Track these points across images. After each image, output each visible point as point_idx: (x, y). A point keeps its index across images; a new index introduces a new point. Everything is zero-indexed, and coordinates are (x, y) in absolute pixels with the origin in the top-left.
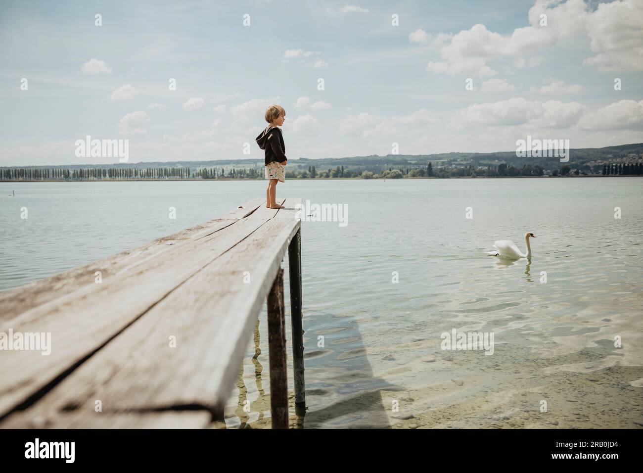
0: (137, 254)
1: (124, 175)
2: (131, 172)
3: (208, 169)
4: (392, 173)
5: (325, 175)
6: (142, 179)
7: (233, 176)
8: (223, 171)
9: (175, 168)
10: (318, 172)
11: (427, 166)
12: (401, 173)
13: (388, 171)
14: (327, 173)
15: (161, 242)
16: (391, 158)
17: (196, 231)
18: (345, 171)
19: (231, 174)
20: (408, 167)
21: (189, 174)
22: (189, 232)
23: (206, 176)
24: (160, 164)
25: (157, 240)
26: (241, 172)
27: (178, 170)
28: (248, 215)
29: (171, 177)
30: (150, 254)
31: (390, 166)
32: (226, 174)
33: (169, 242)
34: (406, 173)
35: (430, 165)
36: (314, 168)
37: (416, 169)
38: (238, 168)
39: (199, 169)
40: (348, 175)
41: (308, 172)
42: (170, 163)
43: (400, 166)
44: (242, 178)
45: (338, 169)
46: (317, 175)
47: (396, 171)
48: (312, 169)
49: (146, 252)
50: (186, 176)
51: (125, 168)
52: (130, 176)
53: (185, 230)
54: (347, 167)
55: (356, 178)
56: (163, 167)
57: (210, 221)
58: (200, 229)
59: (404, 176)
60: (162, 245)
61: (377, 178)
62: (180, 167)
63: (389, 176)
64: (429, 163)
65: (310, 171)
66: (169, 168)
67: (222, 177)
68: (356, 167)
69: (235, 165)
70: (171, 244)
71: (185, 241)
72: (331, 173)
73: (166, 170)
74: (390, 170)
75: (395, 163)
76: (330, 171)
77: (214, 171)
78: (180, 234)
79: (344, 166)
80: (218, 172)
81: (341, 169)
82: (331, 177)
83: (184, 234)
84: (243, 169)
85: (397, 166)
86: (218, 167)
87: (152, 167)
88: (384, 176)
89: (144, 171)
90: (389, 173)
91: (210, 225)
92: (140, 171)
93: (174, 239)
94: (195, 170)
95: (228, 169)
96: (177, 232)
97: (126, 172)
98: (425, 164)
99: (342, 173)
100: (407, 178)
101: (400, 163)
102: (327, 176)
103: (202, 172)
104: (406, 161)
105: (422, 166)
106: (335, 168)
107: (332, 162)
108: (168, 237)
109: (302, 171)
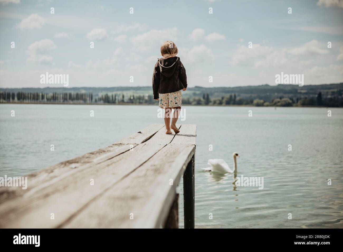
0: (43, 176)
1: (32, 98)
2: (38, 95)
3: (110, 94)
4: (283, 101)
5: (218, 102)
6: (49, 102)
7: (132, 101)
8: (123, 97)
9: (79, 93)
10: (212, 99)
11: (316, 96)
12: (291, 101)
13: (279, 100)
14: (220, 100)
15: (65, 165)
16: (282, 87)
17: (98, 155)
18: (238, 98)
19: (130, 99)
20: (299, 96)
21: (92, 99)
22: (92, 156)
23: (108, 101)
24: (65, 89)
25: (62, 163)
26: (140, 98)
27: (82, 95)
28: (146, 141)
29: (75, 101)
30: (55, 177)
31: (280, 95)
32: (126, 99)
33: (73, 165)
34: (296, 101)
35: (320, 95)
36: (208, 95)
37: (306, 98)
38: (138, 94)
39: (101, 94)
40: (240, 103)
41: (202, 99)
42: (74, 89)
43: (290, 95)
44: (140, 103)
45: (231, 97)
46: (211, 102)
47: (286, 99)
48: (206, 96)
49: (52, 175)
50: (89, 100)
51: (32, 92)
52: (37, 99)
53: (88, 153)
54: (239, 95)
55: (248, 105)
56: (68, 92)
57: (111, 145)
58: (102, 153)
59: (294, 105)
60: (66, 168)
61: (267, 106)
62: (83, 92)
63: (279, 104)
64: (318, 93)
65: (204, 98)
66: (73, 93)
67: (122, 102)
68: (247, 96)
69: (134, 91)
70: (75, 168)
71: (88, 165)
72: (224, 101)
73: (70, 95)
74: (281, 98)
75: (286, 92)
76: (223, 98)
77: (115, 96)
78: (83, 157)
79: (237, 94)
80: (118, 97)
81: (233, 97)
82: (224, 104)
83: (87, 158)
84: (142, 95)
85: (286, 95)
86: (119, 93)
87: (58, 92)
88: (275, 105)
89: (50, 95)
90: (279, 102)
91: (111, 149)
92: (47, 94)
93: (77, 162)
94: (98, 95)
95: (128, 95)
96: (80, 156)
97: (34, 95)
98: (315, 94)
99: (234, 100)
100: (297, 106)
101: (290, 92)
102: (220, 104)
103: (104, 97)
104: (296, 90)
105: (311, 96)
106: (227, 96)
107: (224, 90)
108: (72, 160)
109: (197, 98)
